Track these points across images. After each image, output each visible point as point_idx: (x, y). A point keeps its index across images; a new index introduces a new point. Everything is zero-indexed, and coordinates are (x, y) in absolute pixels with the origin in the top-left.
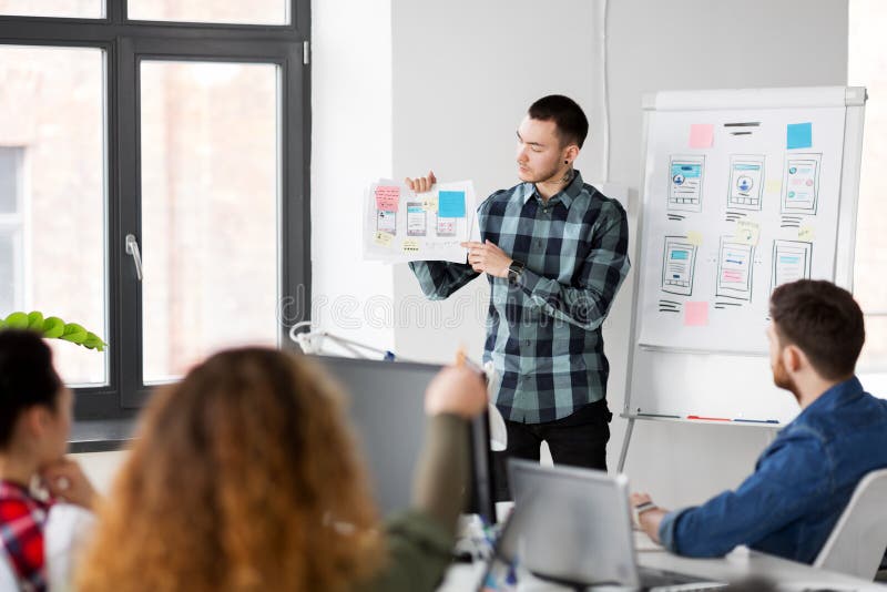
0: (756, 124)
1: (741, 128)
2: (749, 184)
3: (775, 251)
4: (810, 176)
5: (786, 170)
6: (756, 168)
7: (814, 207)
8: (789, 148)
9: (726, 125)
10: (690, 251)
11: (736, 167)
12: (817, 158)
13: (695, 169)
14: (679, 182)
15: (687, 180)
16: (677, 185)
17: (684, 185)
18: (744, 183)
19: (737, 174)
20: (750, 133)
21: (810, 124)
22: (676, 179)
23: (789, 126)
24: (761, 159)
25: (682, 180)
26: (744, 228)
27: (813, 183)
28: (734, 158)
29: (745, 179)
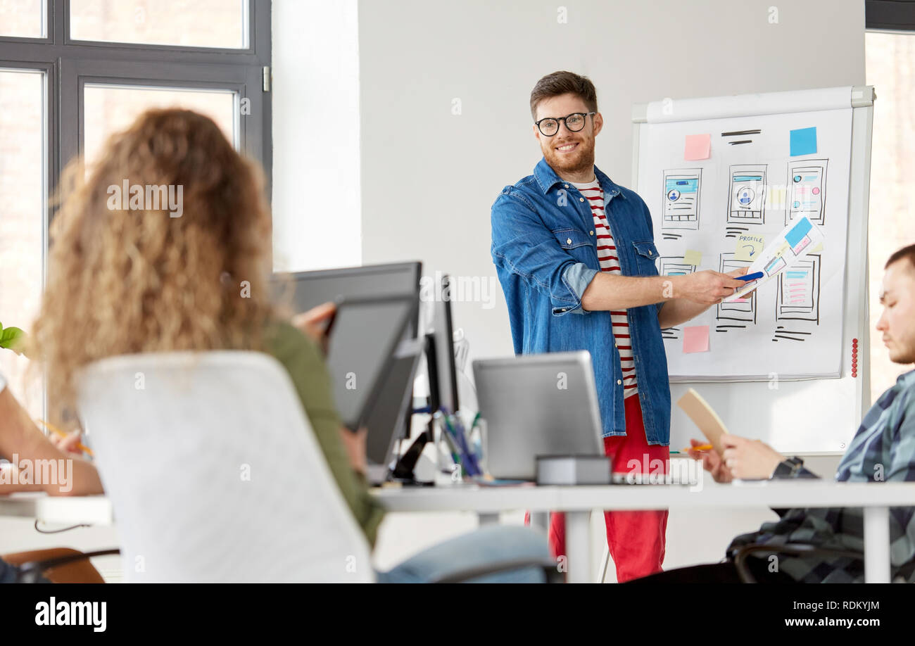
0: (757, 132)
1: (739, 137)
2: (750, 196)
4: (816, 183)
5: (790, 180)
6: (758, 178)
7: (822, 217)
8: (792, 155)
9: (724, 135)
11: (735, 179)
12: (823, 164)
13: (691, 183)
14: (674, 198)
15: (682, 196)
16: (672, 202)
17: (677, 202)
18: (745, 194)
19: (737, 187)
20: (750, 141)
21: (815, 128)
22: (671, 195)
23: (791, 131)
24: (763, 168)
25: (677, 195)
26: (747, 242)
27: (820, 191)
28: (733, 169)
29: (746, 191)
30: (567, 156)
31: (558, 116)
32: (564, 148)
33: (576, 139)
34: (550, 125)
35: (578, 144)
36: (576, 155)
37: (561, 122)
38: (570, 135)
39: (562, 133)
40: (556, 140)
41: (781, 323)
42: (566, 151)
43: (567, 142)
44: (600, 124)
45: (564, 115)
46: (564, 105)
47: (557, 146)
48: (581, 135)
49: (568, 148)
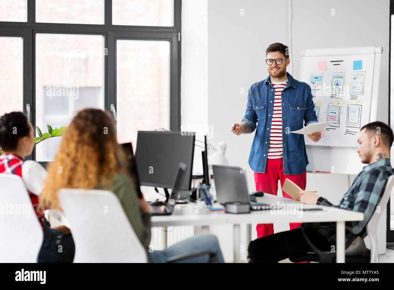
0: (342, 61)
1: (336, 63)
2: (339, 83)
3: (348, 109)
4: (361, 80)
5: (353, 78)
6: (342, 77)
7: (363, 92)
8: (353, 70)
9: (331, 62)
10: (317, 109)
11: (334, 77)
12: (364, 73)
13: (319, 78)
14: (313, 83)
15: (316, 82)
16: (313, 84)
17: (315, 84)
18: (337, 83)
19: (335, 80)
20: (340, 64)
21: (362, 61)
22: (312, 82)
23: (354, 61)
24: (343, 74)
25: (314, 82)
26: (337, 100)
27: (362, 83)
28: (334, 74)
29: (337, 82)
30: (275, 73)
31: (273, 59)
32: (274, 70)
33: (279, 67)
34: (271, 61)
35: (279, 69)
36: (278, 73)
37: (274, 61)
38: (277, 66)
39: (273, 65)
40: (271, 67)
41: (348, 128)
42: (275, 71)
43: (275, 68)
44: (289, 62)
45: (275, 58)
46: (276, 55)
47: (272, 69)
48: (280, 66)
49: (275, 70)
